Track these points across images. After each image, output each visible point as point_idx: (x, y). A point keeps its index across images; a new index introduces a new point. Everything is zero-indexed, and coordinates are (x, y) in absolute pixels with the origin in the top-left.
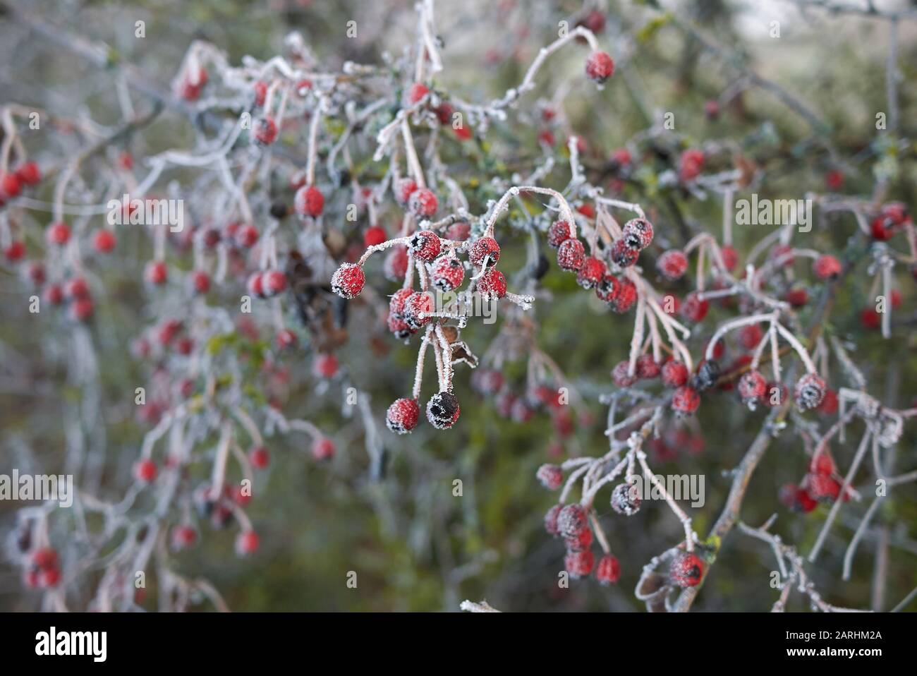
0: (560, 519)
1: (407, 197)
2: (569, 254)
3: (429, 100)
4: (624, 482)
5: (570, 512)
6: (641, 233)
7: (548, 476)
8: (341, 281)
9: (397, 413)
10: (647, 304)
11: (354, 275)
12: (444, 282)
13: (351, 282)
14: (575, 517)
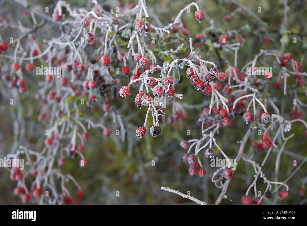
0: (189, 159)
1: (139, 59)
2: (194, 80)
3: (144, 27)
4: (209, 148)
5: (192, 157)
6: (215, 73)
7: (184, 145)
8: (123, 92)
9: (139, 132)
10: (215, 92)
11: (127, 90)
12: (158, 94)
13: (126, 93)
14: (193, 159)
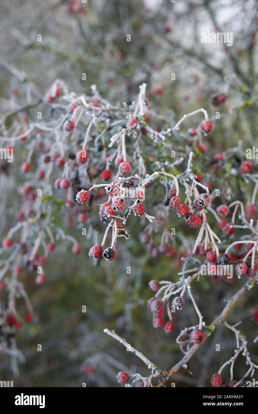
0: (152, 304)
1: (119, 163)
2: (174, 203)
3: (136, 126)
4: (180, 296)
5: (156, 302)
6: (205, 200)
7: (153, 285)
8: (79, 196)
9: (93, 251)
10: (206, 226)
11: (85, 195)
12: (116, 207)
13: (83, 198)
14: (158, 305)
